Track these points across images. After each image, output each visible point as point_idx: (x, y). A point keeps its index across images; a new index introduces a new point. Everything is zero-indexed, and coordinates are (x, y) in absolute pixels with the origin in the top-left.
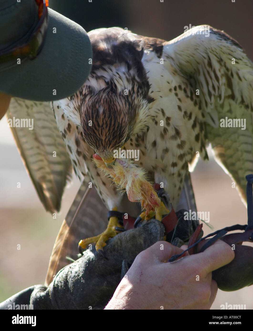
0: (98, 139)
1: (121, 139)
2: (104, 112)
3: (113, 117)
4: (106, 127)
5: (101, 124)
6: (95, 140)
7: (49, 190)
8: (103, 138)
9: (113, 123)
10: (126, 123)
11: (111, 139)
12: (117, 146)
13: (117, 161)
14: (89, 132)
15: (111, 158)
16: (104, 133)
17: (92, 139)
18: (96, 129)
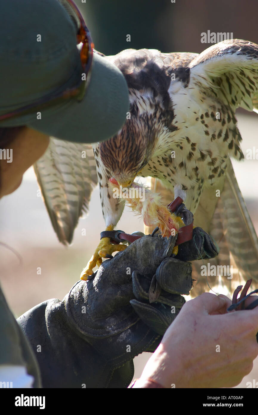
0: (115, 160)
1: (138, 162)
2: (122, 134)
3: (131, 139)
4: (123, 149)
5: (118, 145)
6: (111, 162)
7: (64, 220)
8: (120, 160)
9: (130, 145)
10: (144, 145)
11: (127, 162)
12: (134, 170)
13: (133, 186)
14: (105, 153)
15: (127, 182)
16: (121, 155)
17: (109, 161)
18: (113, 150)
